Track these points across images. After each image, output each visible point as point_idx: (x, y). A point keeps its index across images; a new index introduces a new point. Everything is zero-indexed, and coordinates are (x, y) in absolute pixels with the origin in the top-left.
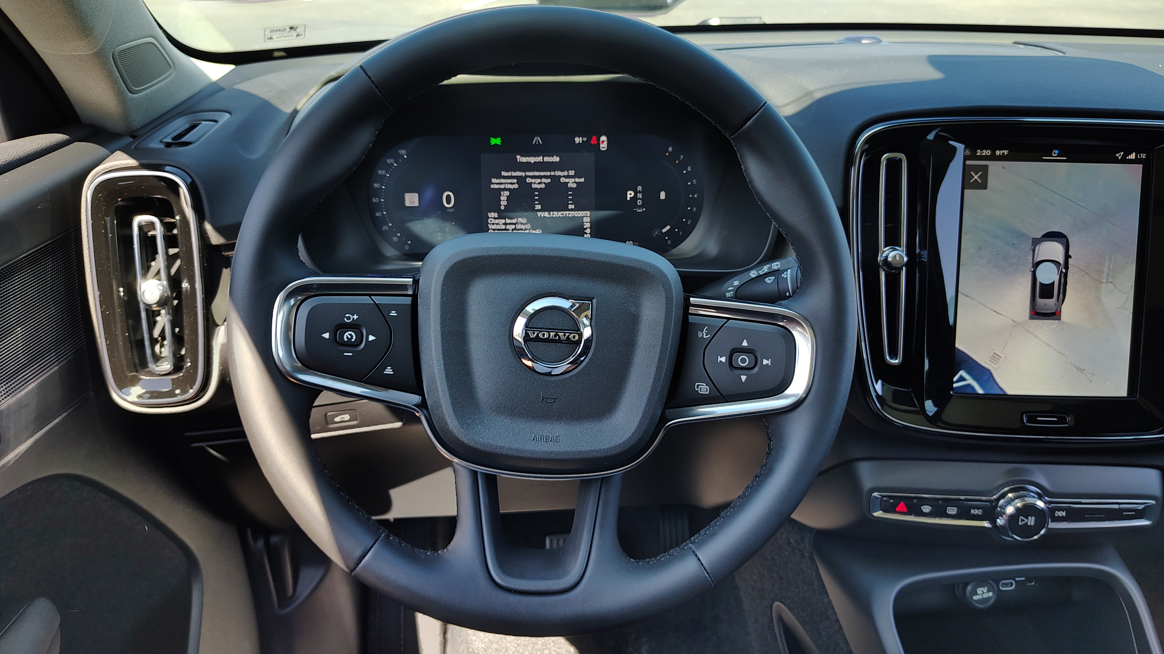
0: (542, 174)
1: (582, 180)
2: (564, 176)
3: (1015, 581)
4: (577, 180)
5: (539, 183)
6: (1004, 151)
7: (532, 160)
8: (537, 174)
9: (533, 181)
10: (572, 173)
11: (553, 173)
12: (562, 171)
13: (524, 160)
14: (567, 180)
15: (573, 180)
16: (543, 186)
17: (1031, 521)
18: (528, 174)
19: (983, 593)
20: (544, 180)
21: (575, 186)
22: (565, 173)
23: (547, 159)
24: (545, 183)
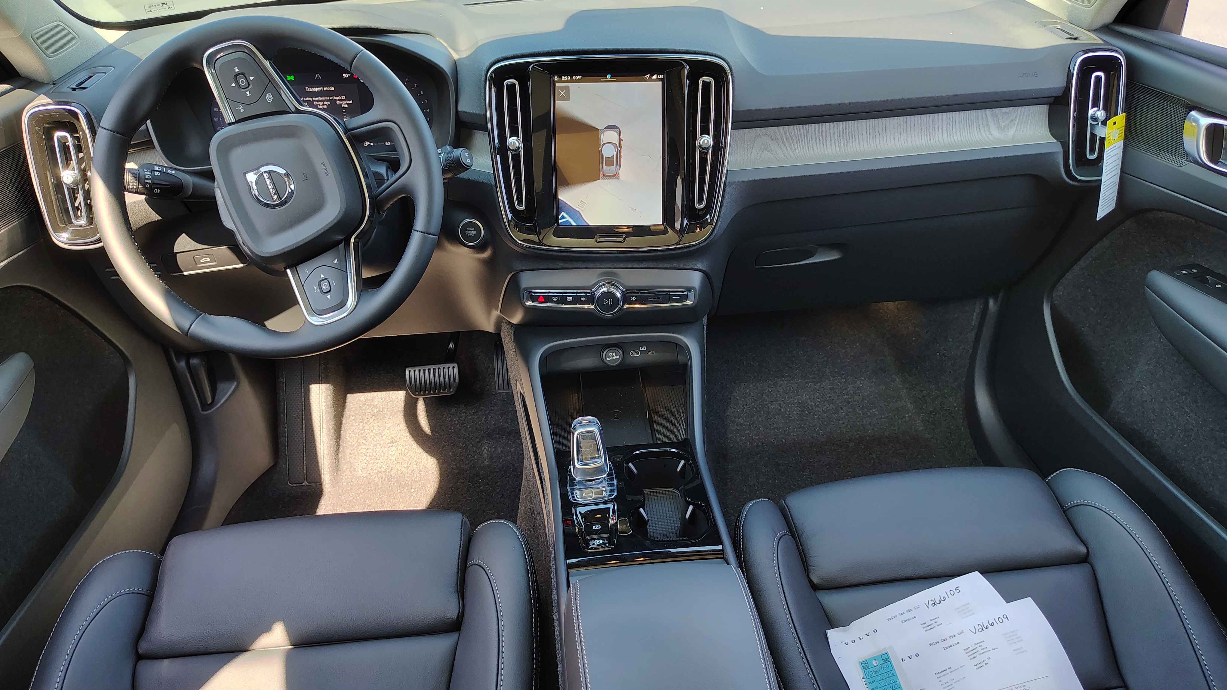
0: (324, 98)
1: (351, 102)
2: (338, 100)
3: (640, 351)
4: (348, 102)
5: (322, 105)
6: (579, 77)
7: (316, 89)
8: (321, 99)
9: (318, 103)
10: (344, 97)
11: (331, 98)
12: (337, 96)
13: (311, 90)
14: (341, 103)
15: (345, 102)
16: (325, 107)
17: (611, 302)
18: (314, 99)
19: (613, 356)
20: (325, 103)
21: (346, 106)
22: (339, 98)
23: (325, 89)
24: (326, 105)
